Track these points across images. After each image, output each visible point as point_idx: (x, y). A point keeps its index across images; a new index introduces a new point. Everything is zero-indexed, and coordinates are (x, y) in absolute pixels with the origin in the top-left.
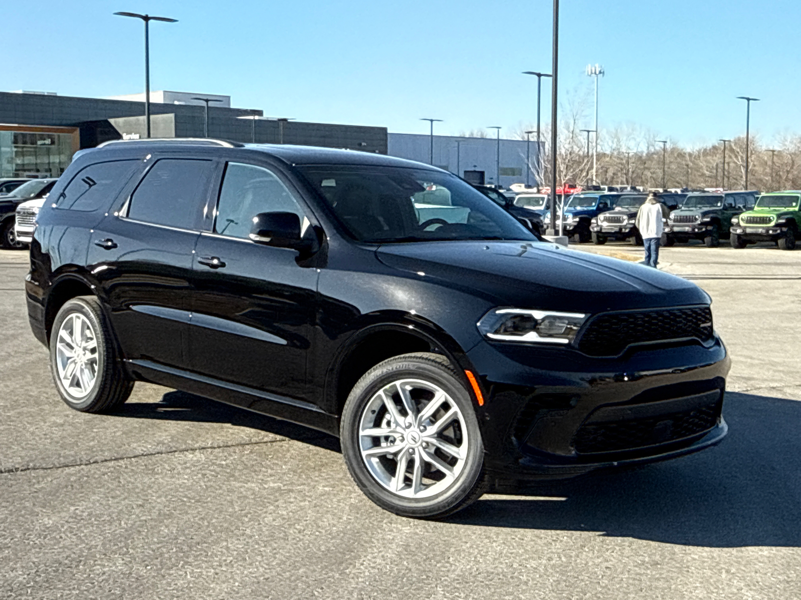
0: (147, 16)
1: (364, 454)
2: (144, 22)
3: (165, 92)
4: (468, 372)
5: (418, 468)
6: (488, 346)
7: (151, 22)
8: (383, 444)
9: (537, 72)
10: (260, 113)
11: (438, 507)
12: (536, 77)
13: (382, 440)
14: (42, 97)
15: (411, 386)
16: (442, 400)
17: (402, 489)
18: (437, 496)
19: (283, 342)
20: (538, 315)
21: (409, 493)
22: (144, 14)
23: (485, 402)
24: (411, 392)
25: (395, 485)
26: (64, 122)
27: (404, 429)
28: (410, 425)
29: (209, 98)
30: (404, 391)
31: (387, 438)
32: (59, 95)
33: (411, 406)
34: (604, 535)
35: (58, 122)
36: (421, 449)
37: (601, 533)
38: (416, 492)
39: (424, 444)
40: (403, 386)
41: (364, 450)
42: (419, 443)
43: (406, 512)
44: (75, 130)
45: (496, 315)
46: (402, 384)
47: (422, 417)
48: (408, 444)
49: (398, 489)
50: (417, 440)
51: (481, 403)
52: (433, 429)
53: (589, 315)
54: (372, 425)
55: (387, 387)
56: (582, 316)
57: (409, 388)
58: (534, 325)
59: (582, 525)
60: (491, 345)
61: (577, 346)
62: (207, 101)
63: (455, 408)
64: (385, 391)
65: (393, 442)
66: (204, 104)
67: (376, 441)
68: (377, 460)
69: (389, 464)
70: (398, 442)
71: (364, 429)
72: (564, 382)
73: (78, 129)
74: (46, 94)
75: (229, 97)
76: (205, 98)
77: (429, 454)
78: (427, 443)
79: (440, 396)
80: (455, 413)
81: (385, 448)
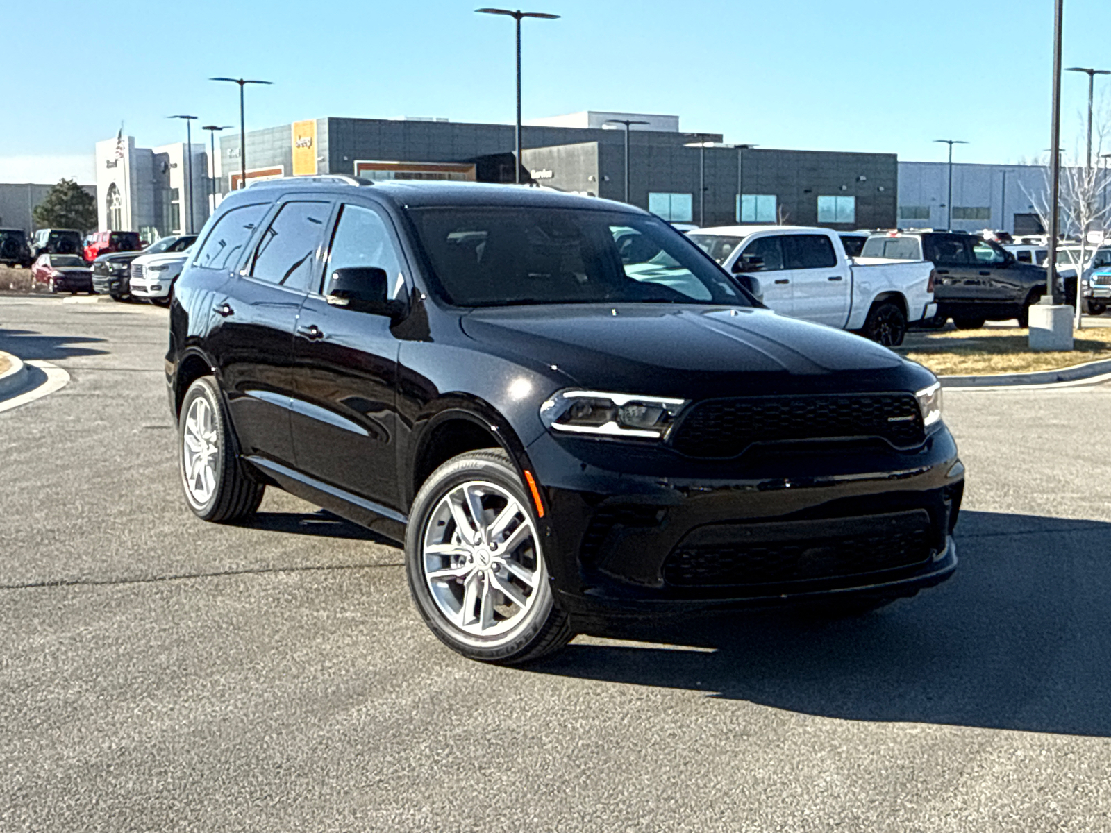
0: (519, 12)
1: (429, 576)
2: (514, 21)
3: (590, 112)
4: (527, 473)
5: (487, 596)
6: (552, 440)
7: (524, 20)
8: (453, 565)
9: (1089, 68)
10: (718, 138)
11: (507, 648)
12: (1087, 76)
13: (452, 560)
14: (429, 124)
15: (484, 491)
16: (515, 511)
17: (471, 623)
18: (505, 634)
19: (364, 432)
20: (620, 399)
21: (476, 629)
22: (515, 11)
23: (545, 512)
24: (482, 498)
25: (462, 617)
26: (456, 157)
27: (473, 546)
28: (480, 540)
29: (631, 120)
30: (473, 497)
31: (457, 557)
32: (451, 121)
33: (480, 517)
34: (717, 697)
35: (450, 157)
36: (491, 572)
37: (715, 694)
38: (484, 627)
39: (495, 566)
40: (471, 490)
41: (430, 571)
42: (489, 565)
43: (472, 654)
44: (471, 167)
45: (564, 399)
46: (470, 488)
47: (491, 530)
48: (477, 565)
49: (467, 622)
50: (486, 561)
51: (541, 514)
52: (503, 547)
53: (690, 401)
54: (440, 539)
55: (454, 491)
56: (680, 402)
57: (479, 493)
58: (615, 413)
59: (699, 683)
60: (555, 438)
61: (671, 442)
62: (627, 123)
63: (528, 521)
64: (452, 497)
65: (463, 562)
66: (623, 127)
67: (446, 561)
68: (446, 585)
69: (458, 589)
70: (467, 563)
71: (428, 545)
72: (646, 489)
73: (475, 166)
74: (435, 120)
75: (677, 117)
76: (625, 119)
77: (500, 580)
78: (498, 564)
79: (513, 506)
80: (527, 527)
81: (456, 570)
